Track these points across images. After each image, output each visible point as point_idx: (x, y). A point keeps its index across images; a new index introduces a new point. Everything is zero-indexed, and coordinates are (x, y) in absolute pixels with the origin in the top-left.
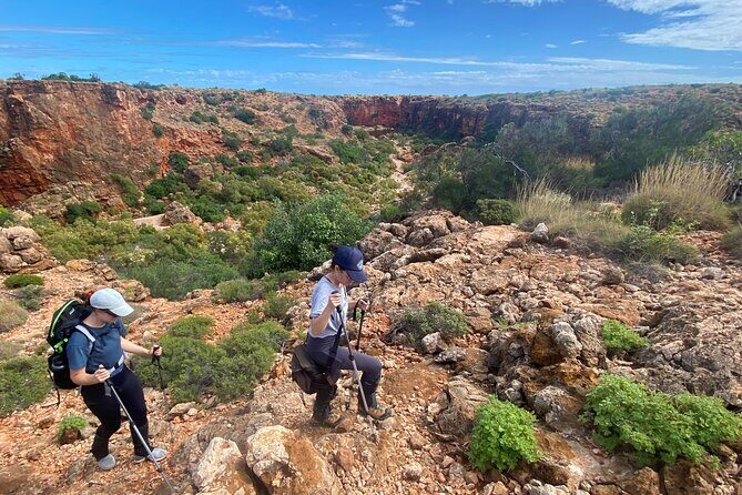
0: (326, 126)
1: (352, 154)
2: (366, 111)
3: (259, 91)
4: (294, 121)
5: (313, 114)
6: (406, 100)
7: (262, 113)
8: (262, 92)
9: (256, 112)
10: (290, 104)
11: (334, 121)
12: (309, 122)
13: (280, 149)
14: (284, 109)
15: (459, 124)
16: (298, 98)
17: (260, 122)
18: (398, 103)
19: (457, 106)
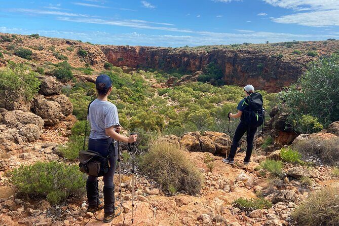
0: (93, 63)
1: (120, 82)
2: (114, 55)
3: (34, 36)
4: (65, 58)
5: (81, 54)
6: (142, 49)
7: (38, 52)
8: (36, 36)
9: (33, 51)
10: (61, 46)
11: (98, 59)
12: (79, 59)
13: (63, 77)
14: (57, 49)
15: (188, 64)
16: (68, 42)
17: (36, 58)
18: (137, 51)
19: (184, 52)
